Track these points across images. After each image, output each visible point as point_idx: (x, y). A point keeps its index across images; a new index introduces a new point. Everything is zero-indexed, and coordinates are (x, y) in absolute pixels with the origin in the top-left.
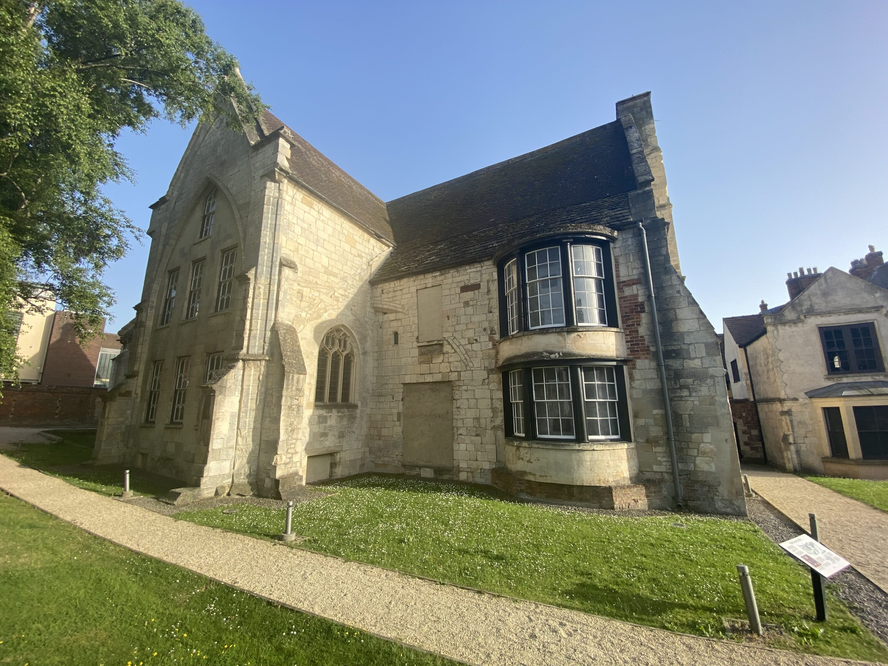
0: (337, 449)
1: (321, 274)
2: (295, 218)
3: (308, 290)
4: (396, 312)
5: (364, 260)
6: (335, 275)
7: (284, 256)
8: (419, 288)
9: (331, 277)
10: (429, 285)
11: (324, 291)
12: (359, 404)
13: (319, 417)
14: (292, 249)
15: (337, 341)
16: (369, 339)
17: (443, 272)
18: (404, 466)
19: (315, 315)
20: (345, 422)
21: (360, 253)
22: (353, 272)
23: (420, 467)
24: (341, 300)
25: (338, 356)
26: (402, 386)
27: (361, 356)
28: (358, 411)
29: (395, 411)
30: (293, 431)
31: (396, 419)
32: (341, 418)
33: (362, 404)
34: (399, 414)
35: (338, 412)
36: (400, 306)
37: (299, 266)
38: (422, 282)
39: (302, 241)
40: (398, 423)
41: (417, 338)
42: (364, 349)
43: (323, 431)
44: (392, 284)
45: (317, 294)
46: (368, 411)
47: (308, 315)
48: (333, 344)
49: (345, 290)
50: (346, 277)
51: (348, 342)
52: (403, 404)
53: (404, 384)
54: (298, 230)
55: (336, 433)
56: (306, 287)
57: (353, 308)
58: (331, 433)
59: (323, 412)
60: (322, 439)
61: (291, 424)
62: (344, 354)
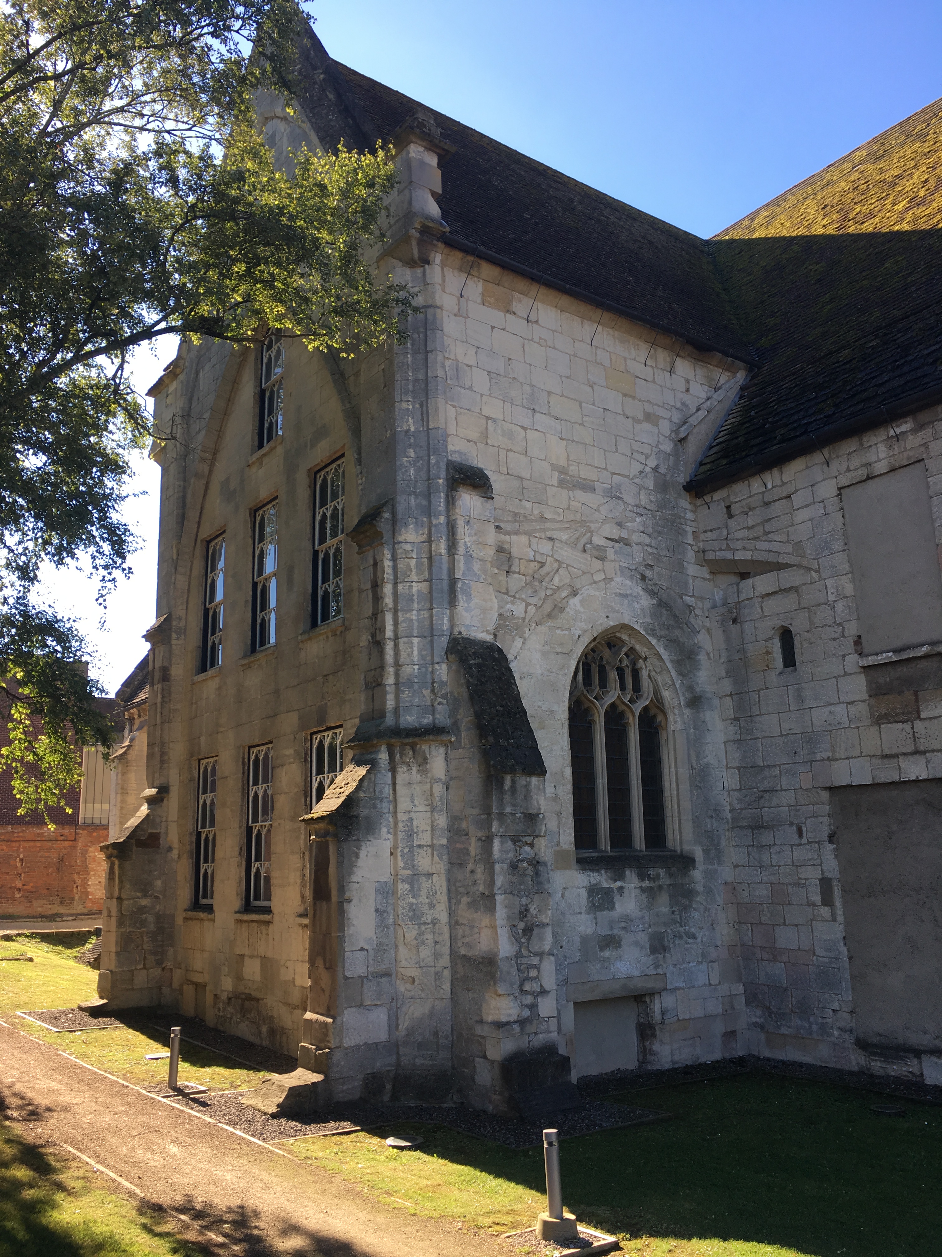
0: (650, 985)
1: (551, 491)
2: (472, 351)
3: (524, 539)
4: (779, 567)
5: (665, 427)
6: (587, 487)
7: (456, 458)
8: (844, 481)
9: (579, 493)
10: (881, 467)
11: (564, 536)
12: (698, 854)
13: (593, 890)
14: (474, 435)
15: (613, 675)
16: (702, 657)
17: (923, 416)
18: (863, 1045)
19: (547, 608)
20: (663, 905)
21: (649, 408)
22: (636, 468)
23: (918, 1053)
24: (610, 554)
25: (622, 714)
26: (825, 795)
27: (687, 712)
28: (697, 874)
29: (812, 874)
30: (528, 931)
31: (817, 899)
32: (651, 893)
33: (706, 852)
34: (825, 884)
35: (642, 877)
36: (790, 549)
37: (493, 478)
38: (855, 462)
39: (493, 408)
40: (825, 911)
41: (858, 641)
42: (690, 688)
43: (606, 932)
44: (756, 485)
45: (545, 547)
46: (726, 873)
47: (532, 610)
48: (603, 684)
49: (620, 525)
50: (619, 487)
51: (644, 674)
52: (837, 854)
53: (831, 789)
54: (480, 381)
55: (643, 938)
56: (516, 533)
57: (648, 573)
58: (627, 939)
59: (602, 879)
60: (607, 953)
61: (524, 913)
62: (638, 707)
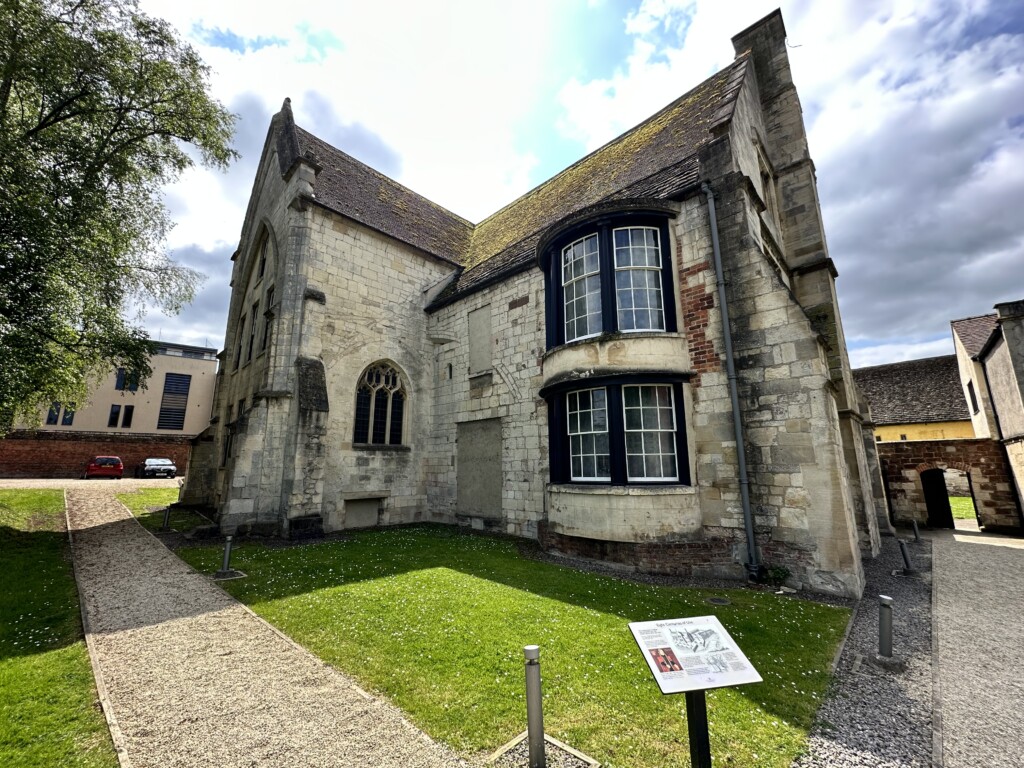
0: (383, 494)
1: (357, 305)
2: (325, 247)
3: (341, 322)
4: (451, 341)
5: (418, 286)
6: (377, 305)
7: (311, 287)
8: (470, 310)
9: (372, 307)
10: (479, 306)
11: (362, 323)
12: (413, 447)
13: (358, 459)
14: (321, 280)
15: (383, 378)
17: (492, 288)
18: (457, 516)
19: (350, 349)
20: (393, 466)
21: (410, 278)
22: (401, 300)
23: (471, 517)
24: (384, 331)
25: (386, 394)
26: (456, 426)
27: (414, 394)
28: (411, 454)
29: (449, 454)
30: (311, 471)
31: (450, 463)
32: (388, 461)
33: (417, 446)
34: (453, 457)
35: (384, 455)
36: (453, 334)
37: (327, 297)
38: (473, 303)
39: (333, 270)
40: (452, 468)
41: (469, 369)
42: (417, 385)
43: (363, 474)
44: (446, 311)
45: (352, 326)
46: (425, 454)
47: (342, 350)
48: (378, 381)
49: (391, 321)
50: (392, 307)
51: (398, 379)
52: (457, 446)
53: (458, 423)
54: (327, 259)
55: (381, 477)
56: (338, 319)
57: (402, 340)
58: (374, 477)
59: (364, 454)
60: (363, 482)
61: (310, 464)
62: (392, 392)
